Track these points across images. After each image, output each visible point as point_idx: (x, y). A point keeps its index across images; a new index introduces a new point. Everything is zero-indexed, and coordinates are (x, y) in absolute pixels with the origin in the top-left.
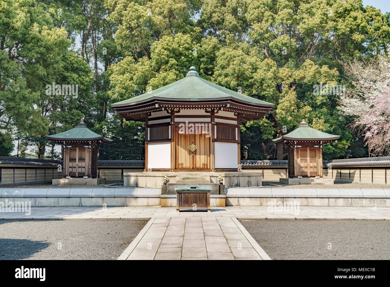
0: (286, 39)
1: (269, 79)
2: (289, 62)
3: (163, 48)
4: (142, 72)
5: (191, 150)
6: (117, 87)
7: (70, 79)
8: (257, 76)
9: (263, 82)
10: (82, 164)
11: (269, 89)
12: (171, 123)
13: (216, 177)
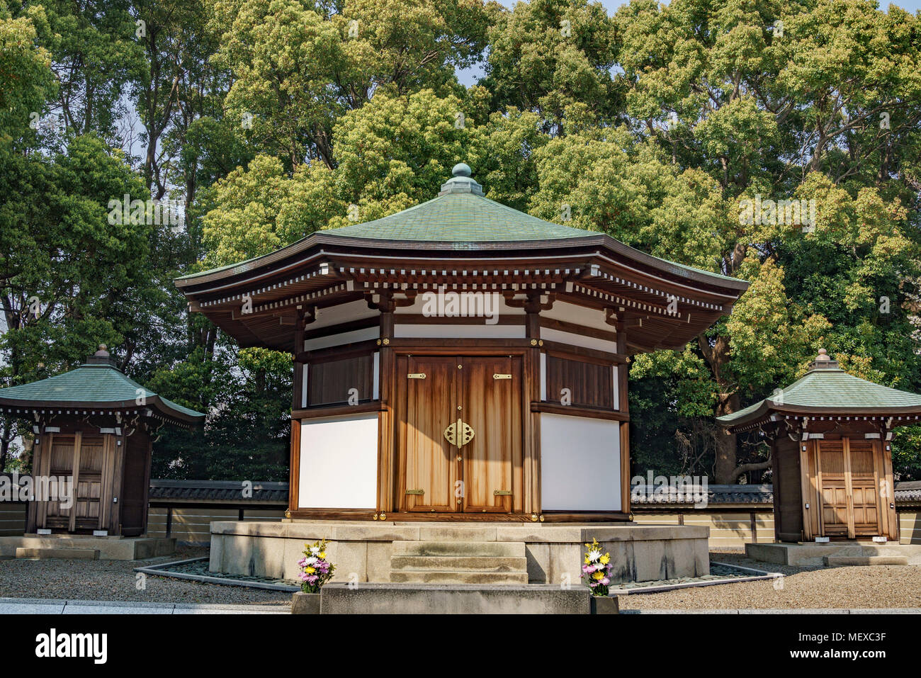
0: (747, 109)
1: (701, 226)
2: (753, 186)
3: (373, 129)
4: (302, 199)
5: (453, 442)
6: (221, 246)
7: (75, 214)
8: (663, 216)
9: (683, 234)
10: (89, 489)
11: (702, 258)
12: (379, 343)
13: (549, 543)
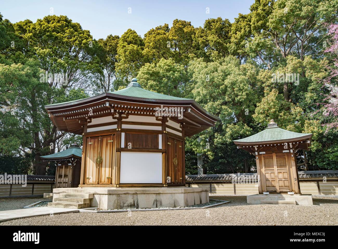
10: (66, 180)
13: (100, 194)
